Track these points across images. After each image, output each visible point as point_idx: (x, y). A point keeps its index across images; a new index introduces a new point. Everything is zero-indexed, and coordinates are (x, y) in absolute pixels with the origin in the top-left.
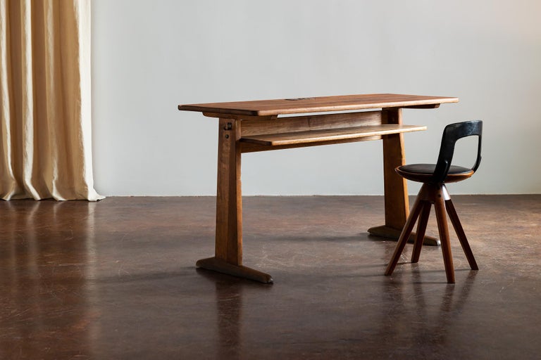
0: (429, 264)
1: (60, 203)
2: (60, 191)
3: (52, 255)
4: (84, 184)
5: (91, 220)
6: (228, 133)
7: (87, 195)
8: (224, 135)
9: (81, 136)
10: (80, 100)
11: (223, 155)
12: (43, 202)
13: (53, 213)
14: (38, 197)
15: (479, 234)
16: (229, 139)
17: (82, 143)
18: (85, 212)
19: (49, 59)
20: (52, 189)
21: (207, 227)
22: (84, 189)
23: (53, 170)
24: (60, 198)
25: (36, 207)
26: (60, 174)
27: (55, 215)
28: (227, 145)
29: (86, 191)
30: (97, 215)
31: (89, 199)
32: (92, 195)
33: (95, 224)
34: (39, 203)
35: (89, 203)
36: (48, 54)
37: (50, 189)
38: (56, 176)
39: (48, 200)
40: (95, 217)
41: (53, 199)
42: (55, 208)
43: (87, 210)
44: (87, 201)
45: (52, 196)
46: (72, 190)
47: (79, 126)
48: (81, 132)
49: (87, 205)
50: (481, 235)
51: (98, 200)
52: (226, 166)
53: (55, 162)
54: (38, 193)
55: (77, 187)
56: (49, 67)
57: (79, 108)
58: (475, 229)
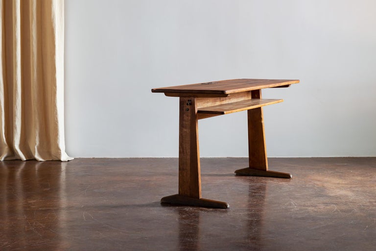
0: (313, 208)
1: (40, 163)
2: (40, 154)
3: (34, 201)
4: (58, 149)
5: (63, 175)
6: (189, 107)
7: (60, 157)
8: (185, 108)
9: (56, 114)
10: (56, 87)
11: (184, 122)
12: (28, 162)
13: (35, 170)
14: (24, 158)
15: (349, 186)
16: (189, 111)
17: (57, 118)
18: (59, 170)
19: (33, 57)
20: (35, 152)
21: (148, 181)
22: (58, 152)
23: (35, 138)
24: (40, 159)
25: (23, 166)
26: (40, 142)
27: (36, 172)
28: (188, 116)
29: (59, 154)
30: (67, 171)
31: (62, 160)
32: (64, 157)
33: (66, 178)
34: (25, 162)
35: (62, 163)
36: (33, 53)
37: (33, 153)
38: (38, 143)
39: (31, 160)
40: (66, 173)
41: (35, 160)
42: (37, 166)
43: (60, 168)
44: (60, 161)
45: (34, 157)
46: (49, 153)
47: (55, 106)
48: (57, 110)
49: (61, 164)
50: (351, 187)
51: (68, 161)
52: (187, 131)
53: (37, 132)
54: (24, 155)
55: (53, 151)
56: (33, 62)
57: (55, 93)
58: (346, 183)
